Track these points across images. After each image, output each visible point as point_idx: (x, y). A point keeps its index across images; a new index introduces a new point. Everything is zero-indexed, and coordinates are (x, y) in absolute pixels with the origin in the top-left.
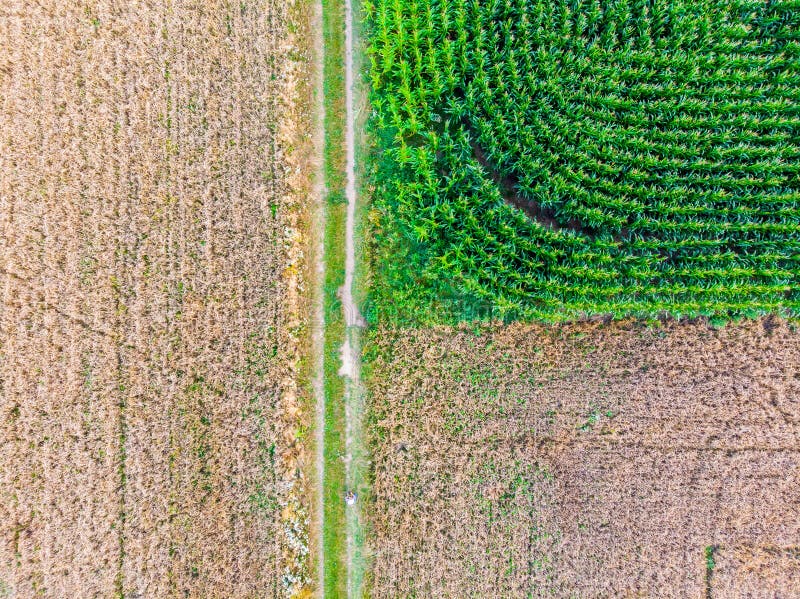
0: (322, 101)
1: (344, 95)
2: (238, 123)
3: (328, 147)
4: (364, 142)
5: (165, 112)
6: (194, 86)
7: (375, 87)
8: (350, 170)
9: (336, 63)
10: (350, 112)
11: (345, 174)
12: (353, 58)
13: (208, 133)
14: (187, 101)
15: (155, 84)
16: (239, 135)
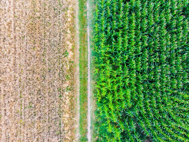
0: (79, 103)
1: (87, 101)
2: (47, 113)
3: (81, 121)
4: (94, 118)
5: (19, 110)
6: (31, 100)
7: (99, 100)
8: (89, 128)
9: (84, 89)
10: (89, 107)
11: (87, 130)
12: (91, 86)
13: (36, 117)
14: (28, 105)
15: (16, 99)
16: (48, 118)
